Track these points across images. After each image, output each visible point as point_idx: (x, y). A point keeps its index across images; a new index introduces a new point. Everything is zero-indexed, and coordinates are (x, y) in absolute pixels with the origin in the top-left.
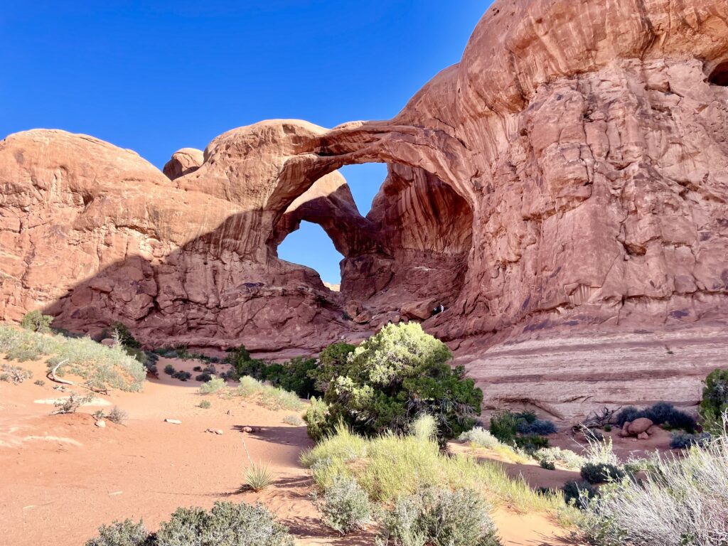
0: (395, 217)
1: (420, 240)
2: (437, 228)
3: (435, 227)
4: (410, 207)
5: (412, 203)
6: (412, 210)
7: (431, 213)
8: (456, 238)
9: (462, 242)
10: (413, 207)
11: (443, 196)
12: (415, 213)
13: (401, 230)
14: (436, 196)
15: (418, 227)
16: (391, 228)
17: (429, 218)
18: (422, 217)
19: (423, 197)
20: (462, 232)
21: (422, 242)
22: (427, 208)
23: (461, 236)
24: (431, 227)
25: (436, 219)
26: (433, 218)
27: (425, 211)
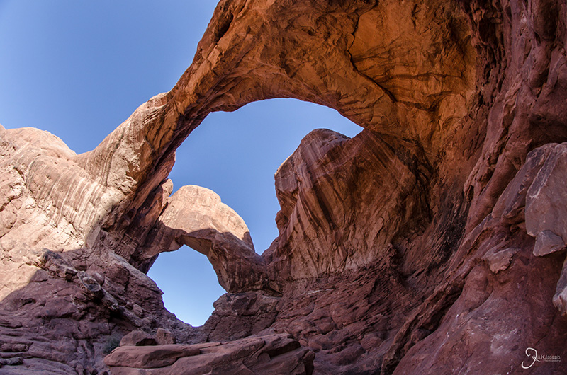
0: (284, 244)
1: (311, 262)
2: (331, 236)
3: (328, 236)
4: (297, 221)
5: (298, 217)
6: (299, 225)
7: (321, 216)
8: (361, 242)
9: (371, 245)
10: (300, 221)
11: (332, 184)
12: (303, 227)
13: (290, 257)
14: (323, 190)
16: (280, 259)
17: (320, 225)
18: (311, 228)
19: (308, 198)
20: (369, 229)
21: (315, 264)
22: (314, 210)
23: (368, 235)
24: (324, 238)
25: (329, 223)
26: (325, 224)
27: (313, 216)
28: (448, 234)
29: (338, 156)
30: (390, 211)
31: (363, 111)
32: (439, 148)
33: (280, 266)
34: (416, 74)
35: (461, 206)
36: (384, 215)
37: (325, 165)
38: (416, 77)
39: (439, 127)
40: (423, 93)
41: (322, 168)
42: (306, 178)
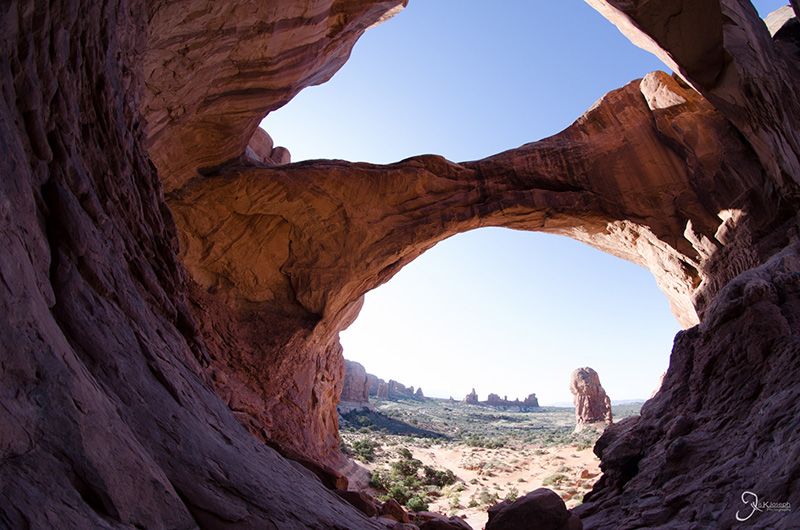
31: (259, 195)
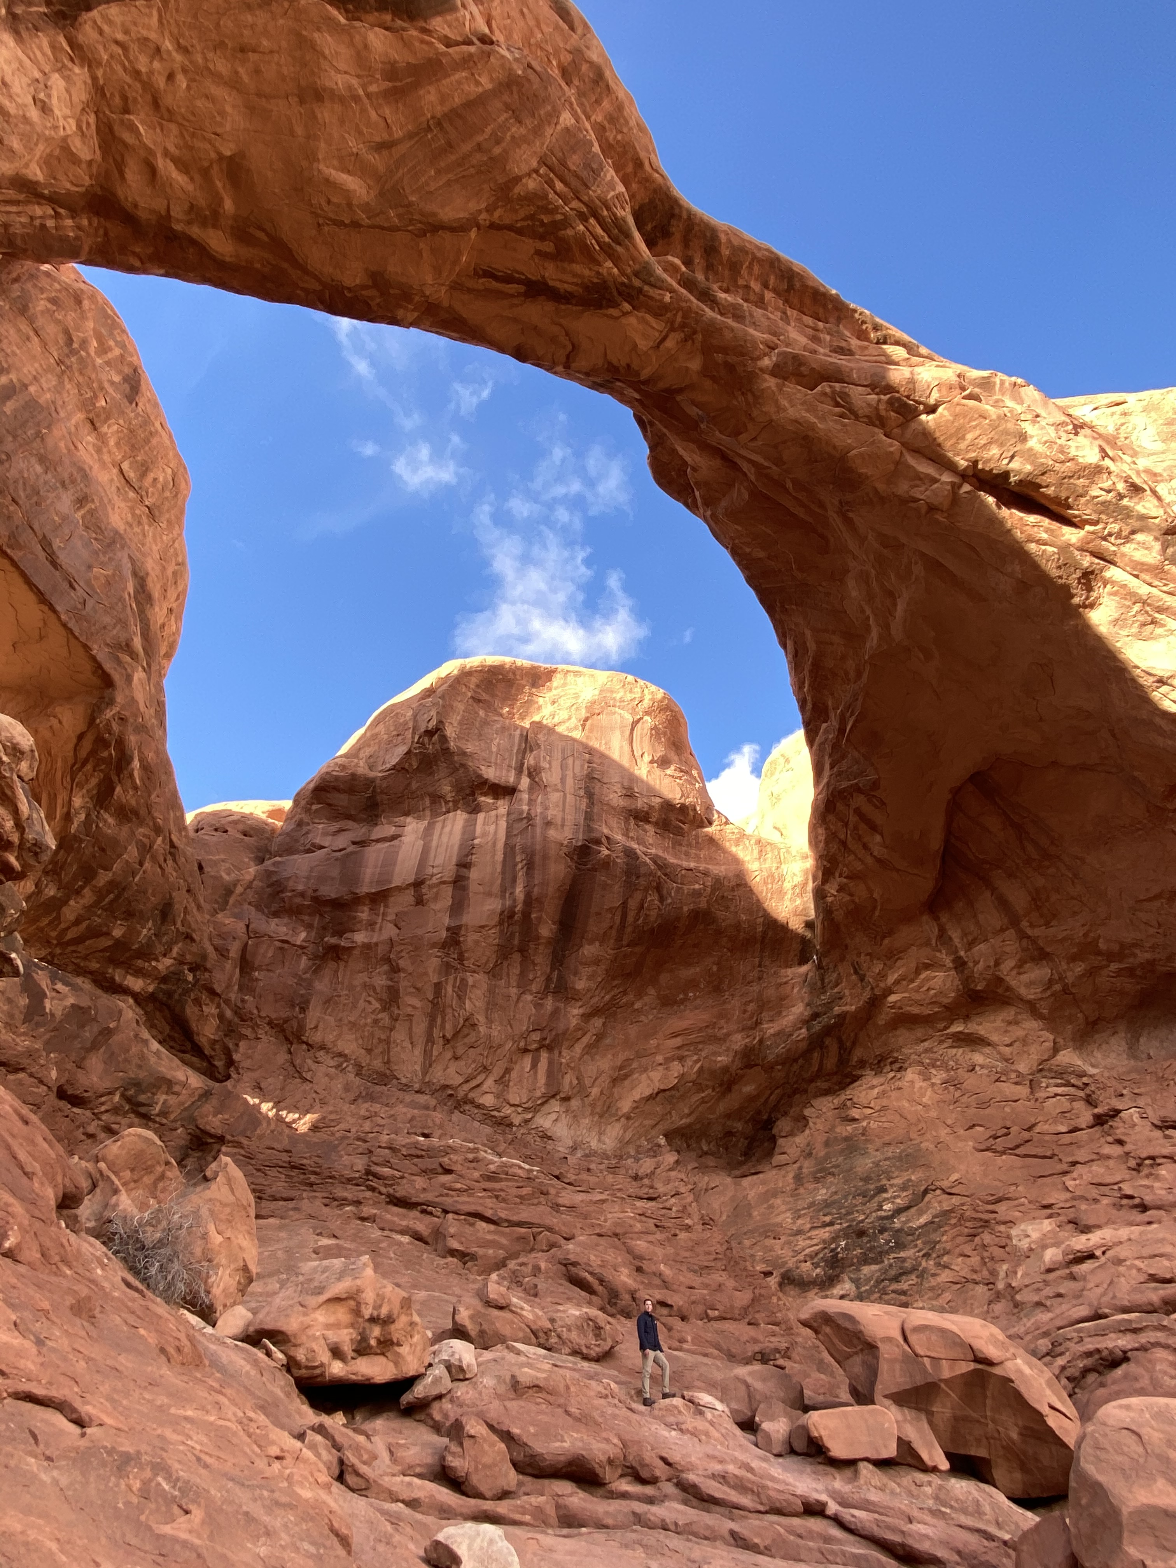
0: (329, 891)
1: (420, 1027)
2: (538, 1006)
3: (529, 998)
4: (449, 875)
5: (464, 865)
6: (448, 891)
7: (546, 930)
8: (604, 1081)
9: (625, 1106)
10: (459, 882)
11: (630, 887)
12: (458, 907)
13: (336, 953)
14: (601, 877)
15: (447, 968)
16: (279, 928)
17: (522, 950)
18: (493, 936)
19: (545, 857)
20: (635, 1065)
21: (430, 1040)
22: (539, 900)
23: (626, 1076)
24: (513, 991)
25: (552, 969)
26: (538, 959)
27: (526, 915)
28: (846, 1233)
29: (679, 832)
30: (706, 1065)
32: (899, 1049)
33: (265, 953)
34: (1029, 932)
35: (908, 1208)
36: (689, 1062)
37: (636, 818)
38: (1022, 935)
39: (946, 1028)
40: (997, 964)
41: (627, 820)
42: (570, 799)
